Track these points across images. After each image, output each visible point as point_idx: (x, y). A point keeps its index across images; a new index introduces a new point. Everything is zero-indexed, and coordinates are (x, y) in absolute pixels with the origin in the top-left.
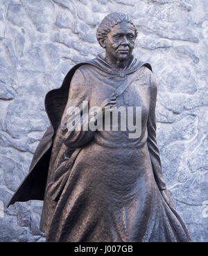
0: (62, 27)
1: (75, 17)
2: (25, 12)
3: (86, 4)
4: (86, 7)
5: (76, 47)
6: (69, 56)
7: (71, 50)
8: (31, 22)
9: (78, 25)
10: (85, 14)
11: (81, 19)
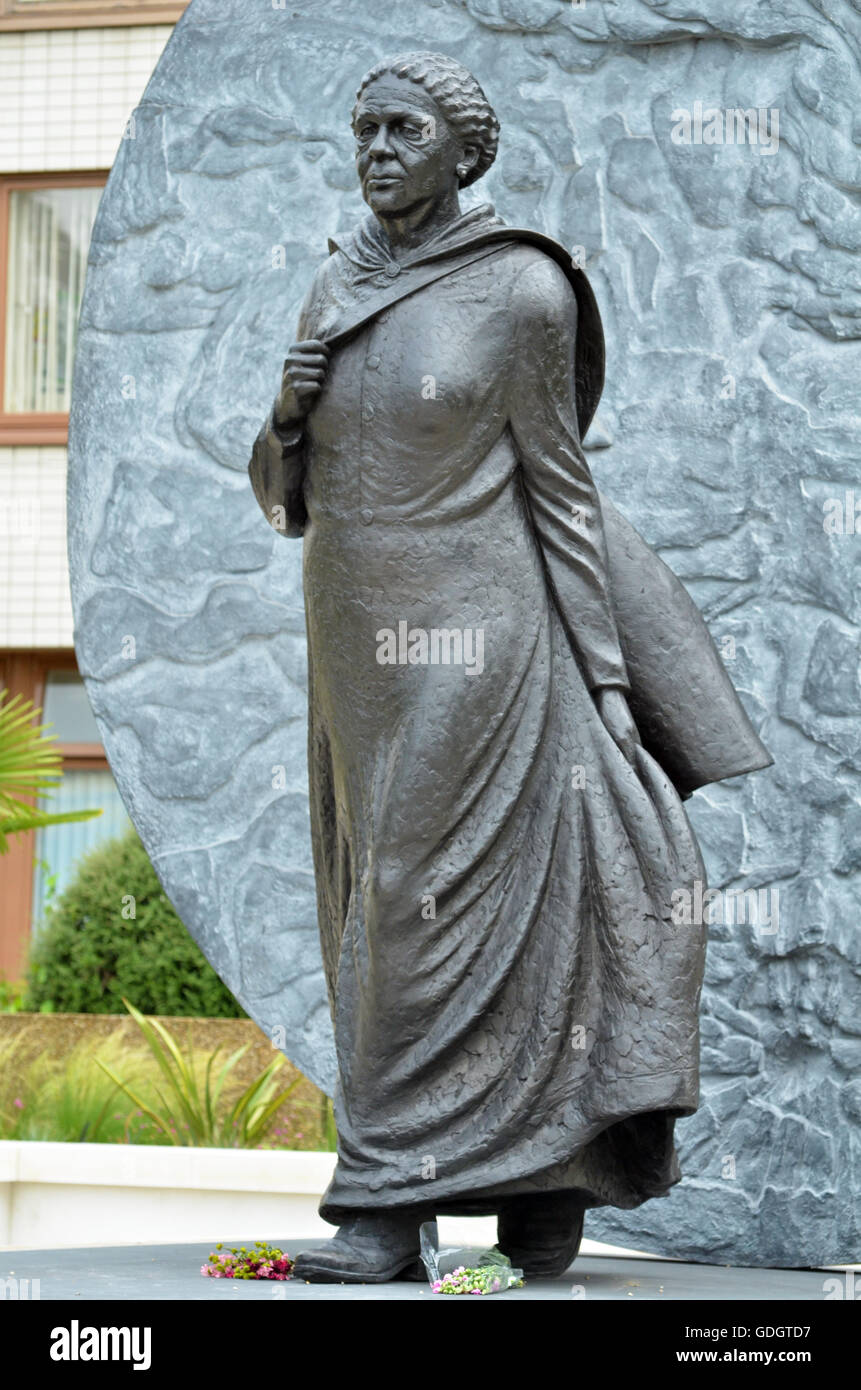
0: (766, 206)
1: (803, 171)
2: (661, 163)
3: (833, 122)
4: (836, 134)
5: (806, 267)
6: (790, 299)
7: (794, 281)
8: (678, 197)
9: (812, 193)
10: (833, 155)
11: (820, 173)
